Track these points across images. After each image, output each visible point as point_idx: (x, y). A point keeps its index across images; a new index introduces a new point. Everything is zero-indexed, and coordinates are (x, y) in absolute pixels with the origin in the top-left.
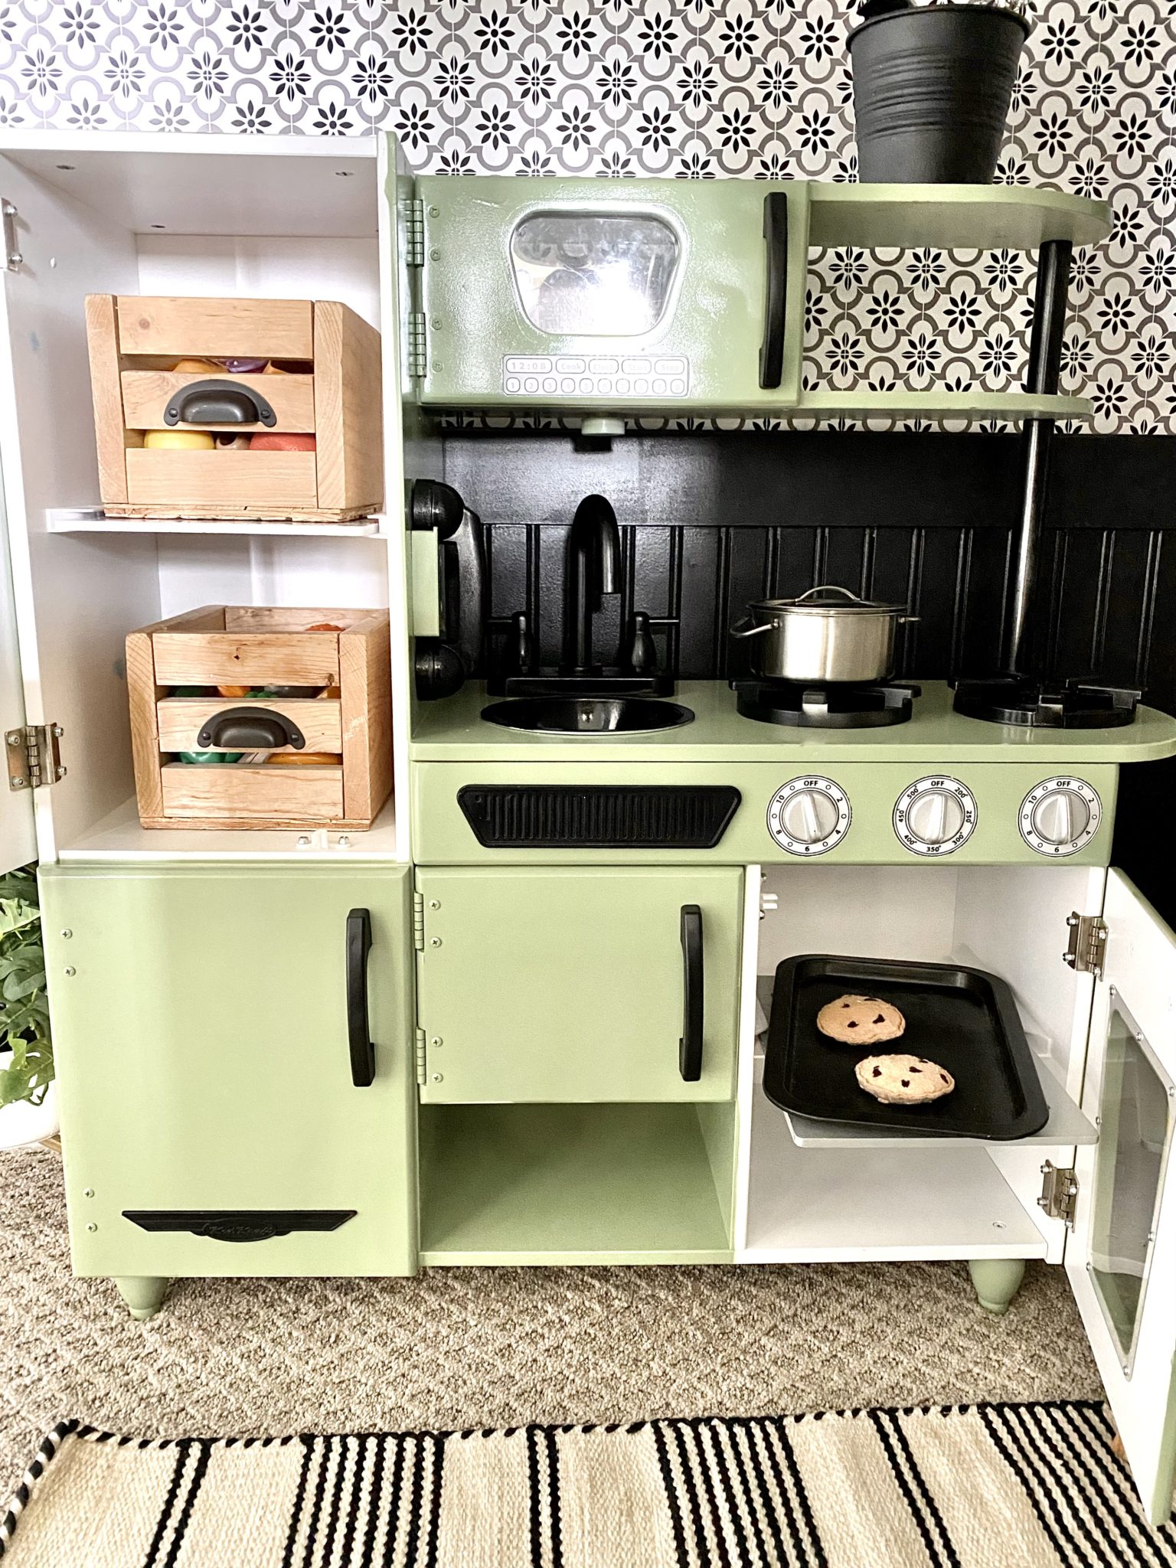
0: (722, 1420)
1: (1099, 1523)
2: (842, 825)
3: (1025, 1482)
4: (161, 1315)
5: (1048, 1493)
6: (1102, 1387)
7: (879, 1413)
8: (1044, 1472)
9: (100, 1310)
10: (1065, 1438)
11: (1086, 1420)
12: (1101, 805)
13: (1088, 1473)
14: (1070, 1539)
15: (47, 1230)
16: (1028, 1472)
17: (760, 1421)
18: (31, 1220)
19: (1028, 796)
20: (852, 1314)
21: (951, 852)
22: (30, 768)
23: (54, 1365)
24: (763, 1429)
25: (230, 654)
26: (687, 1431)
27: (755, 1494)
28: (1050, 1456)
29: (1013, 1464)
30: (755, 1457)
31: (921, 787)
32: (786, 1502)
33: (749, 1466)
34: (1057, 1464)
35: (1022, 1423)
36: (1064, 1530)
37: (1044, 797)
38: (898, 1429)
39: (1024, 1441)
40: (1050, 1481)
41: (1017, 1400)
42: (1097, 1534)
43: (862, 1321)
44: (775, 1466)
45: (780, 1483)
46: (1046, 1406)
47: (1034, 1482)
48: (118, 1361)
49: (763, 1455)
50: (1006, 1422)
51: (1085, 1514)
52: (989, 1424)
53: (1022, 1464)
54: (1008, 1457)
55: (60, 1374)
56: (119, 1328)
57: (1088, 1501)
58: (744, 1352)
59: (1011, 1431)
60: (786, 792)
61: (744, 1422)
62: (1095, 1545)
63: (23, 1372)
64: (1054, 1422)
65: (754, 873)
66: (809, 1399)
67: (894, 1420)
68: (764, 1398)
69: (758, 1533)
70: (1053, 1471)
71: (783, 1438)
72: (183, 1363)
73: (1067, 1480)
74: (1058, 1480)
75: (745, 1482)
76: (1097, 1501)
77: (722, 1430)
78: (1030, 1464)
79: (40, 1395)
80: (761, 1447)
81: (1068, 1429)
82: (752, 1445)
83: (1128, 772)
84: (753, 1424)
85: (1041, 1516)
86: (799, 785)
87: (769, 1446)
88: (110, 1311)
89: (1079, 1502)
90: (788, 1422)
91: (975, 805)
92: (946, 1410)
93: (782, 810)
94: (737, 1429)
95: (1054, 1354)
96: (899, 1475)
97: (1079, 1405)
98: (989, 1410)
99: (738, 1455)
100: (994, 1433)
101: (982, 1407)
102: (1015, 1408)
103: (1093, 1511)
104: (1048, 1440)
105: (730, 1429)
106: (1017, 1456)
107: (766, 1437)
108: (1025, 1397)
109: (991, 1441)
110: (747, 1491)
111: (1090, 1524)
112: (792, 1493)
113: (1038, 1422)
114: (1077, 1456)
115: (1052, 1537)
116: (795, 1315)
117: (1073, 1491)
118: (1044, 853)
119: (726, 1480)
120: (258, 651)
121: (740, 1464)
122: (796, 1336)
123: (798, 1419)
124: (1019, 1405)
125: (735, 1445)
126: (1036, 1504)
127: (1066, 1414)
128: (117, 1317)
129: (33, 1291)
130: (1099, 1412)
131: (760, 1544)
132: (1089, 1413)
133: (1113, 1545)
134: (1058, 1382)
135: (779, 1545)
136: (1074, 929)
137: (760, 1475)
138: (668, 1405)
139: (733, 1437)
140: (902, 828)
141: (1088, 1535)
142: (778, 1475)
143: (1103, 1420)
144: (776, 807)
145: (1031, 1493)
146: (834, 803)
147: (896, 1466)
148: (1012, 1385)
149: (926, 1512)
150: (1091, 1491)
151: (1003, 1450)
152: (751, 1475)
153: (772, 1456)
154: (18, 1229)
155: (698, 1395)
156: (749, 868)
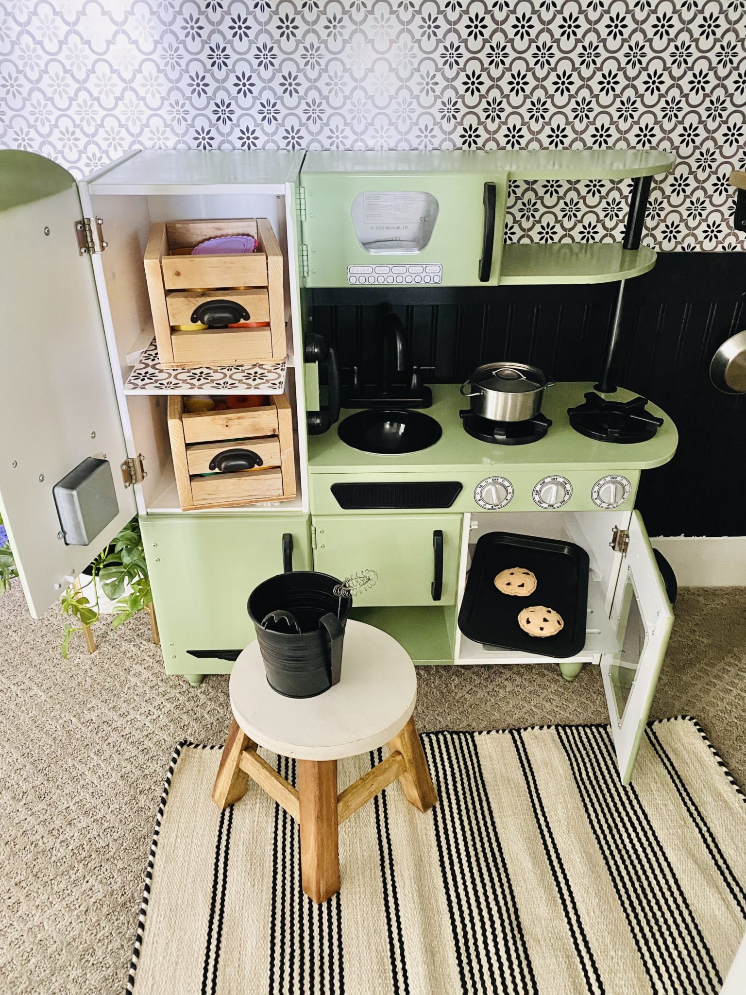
0: (448, 732)
1: (596, 778)
2: (509, 497)
3: (570, 759)
4: (204, 685)
5: (578, 765)
6: (609, 717)
7: (514, 731)
8: (578, 755)
9: (177, 683)
10: (589, 741)
11: (599, 733)
12: (631, 487)
13: (596, 757)
14: (584, 783)
15: (144, 643)
16: (572, 756)
17: (464, 733)
18: (135, 637)
19: (597, 483)
20: (506, 683)
21: (559, 507)
22: (131, 476)
23: (163, 710)
24: (465, 737)
25: (223, 425)
26: (433, 737)
27: (462, 763)
28: (582, 749)
29: (567, 751)
30: (461, 747)
31: (546, 481)
32: (473, 768)
33: (459, 752)
34: (584, 753)
35: (573, 733)
36: (582, 779)
37: (604, 484)
38: (521, 738)
39: (572, 741)
40: (580, 760)
41: (572, 724)
42: (594, 783)
43: (509, 686)
44: (470, 752)
45: (472, 760)
46: (584, 727)
47: (573, 760)
48: (190, 708)
49: (465, 748)
50: (566, 733)
51: (591, 774)
52: (559, 733)
53: (570, 752)
54: (565, 748)
55: (167, 714)
56: (187, 692)
57: (593, 769)
58: (458, 702)
59: (567, 737)
60: (483, 484)
61: (458, 733)
62: (593, 787)
63: (152, 713)
64: (586, 734)
65: (467, 516)
66: (483, 724)
67: (519, 734)
68: (465, 723)
69: (462, 779)
70: (581, 756)
71: (473, 741)
72: (218, 708)
73: (587, 760)
74: (583, 760)
75: (457, 758)
76: (597, 769)
77: (448, 737)
78: (573, 752)
79: (161, 724)
80: (464, 744)
81: (591, 736)
82: (461, 743)
83: (644, 473)
84: (461, 734)
85: (574, 774)
86: (490, 481)
87: (467, 744)
88: (181, 683)
89: (590, 769)
90: (476, 734)
91: (572, 488)
92: (541, 728)
93: (481, 491)
94: (455, 736)
95: (591, 701)
96: (520, 758)
97: (597, 726)
98: (560, 728)
99: (454, 747)
100: (560, 737)
101: (557, 727)
102: (570, 727)
103: (595, 773)
104: (582, 741)
105: (451, 736)
106: (568, 748)
107: (466, 740)
108: (576, 722)
109: (559, 740)
110: (458, 762)
111: (592, 778)
112: (476, 765)
113: (579, 734)
114: (592, 749)
115: (577, 783)
116: (480, 683)
117: (588, 765)
118: (602, 507)
119: (449, 758)
120: (236, 421)
121: (456, 751)
122: (480, 694)
123: (480, 733)
124: (573, 726)
125: (453, 743)
126: (573, 769)
127: (591, 730)
128: (185, 687)
129: (146, 674)
130: (605, 729)
131: (462, 784)
132: (601, 729)
133: (600, 787)
134: (590, 715)
135: (470, 785)
136: (615, 534)
137: (463, 755)
138: (425, 726)
139: (453, 739)
140: (537, 498)
141: (591, 783)
142: (471, 757)
143: (607, 733)
144: (479, 490)
145: (571, 764)
146: (506, 488)
147: (519, 754)
148: (571, 717)
149: (529, 774)
150: (595, 764)
151: (563, 745)
152: (460, 755)
153: (468, 748)
154: (130, 642)
155: (437, 722)
156: (465, 514)
